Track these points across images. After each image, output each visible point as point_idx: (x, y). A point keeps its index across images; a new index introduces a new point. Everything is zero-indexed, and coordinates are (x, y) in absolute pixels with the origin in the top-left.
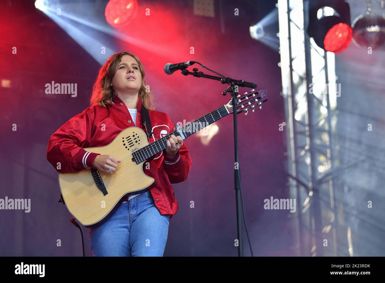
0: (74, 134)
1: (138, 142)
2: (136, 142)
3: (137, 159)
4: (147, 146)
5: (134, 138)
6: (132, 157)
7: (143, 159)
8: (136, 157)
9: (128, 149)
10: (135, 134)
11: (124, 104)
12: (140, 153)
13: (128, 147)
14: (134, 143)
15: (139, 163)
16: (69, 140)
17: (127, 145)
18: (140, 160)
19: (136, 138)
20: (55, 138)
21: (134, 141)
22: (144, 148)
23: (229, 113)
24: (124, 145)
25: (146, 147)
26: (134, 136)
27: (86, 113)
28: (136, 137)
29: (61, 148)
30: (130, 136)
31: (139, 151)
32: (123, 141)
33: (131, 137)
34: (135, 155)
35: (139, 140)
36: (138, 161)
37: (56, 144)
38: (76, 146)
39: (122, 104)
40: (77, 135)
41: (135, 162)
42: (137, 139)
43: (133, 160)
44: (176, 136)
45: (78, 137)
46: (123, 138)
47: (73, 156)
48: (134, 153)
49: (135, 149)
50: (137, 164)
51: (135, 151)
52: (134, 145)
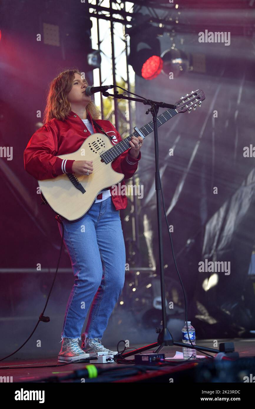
0: (46, 145)
1: (104, 145)
2: (102, 145)
3: (106, 160)
4: (113, 148)
5: (99, 142)
6: (100, 159)
7: (111, 159)
8: (105, 158)
9: (96, 153)
10: (99, 139)
11: (77, 116)
12: (107, 154)
13: (96, 151)
14: (100, 147)
15: (108, 163)
16: (44, 152)
17: (94, 149)
18: (109, 160)
19: (101, 143)
20: (29, 151)
21: (99, 145)
22: (110, 150)
23: (178, 112)
24: (92, 149)
25: (111, 149)
27: (50, 126)
28: (100, 141)
29: (40, 160)
30: (95, 142)
31: (106, 153)
32: (90, 146)
33: (96, 142)
34: (104, 157)
35: (104, 144)
36: (107, 161)
37: (34, 157)
38: (51, 155)
39: (76, 116)
40: (48, 146)
41: (104, 163)
42: (102, 143)
43: (102, 161)
45: (49, 147)
46: (89, 144)
47: (52, 165)
48: (102, 155)
49: (102, 152)
50: (107, 164)
51: (102, 153)
52: (100, 148)
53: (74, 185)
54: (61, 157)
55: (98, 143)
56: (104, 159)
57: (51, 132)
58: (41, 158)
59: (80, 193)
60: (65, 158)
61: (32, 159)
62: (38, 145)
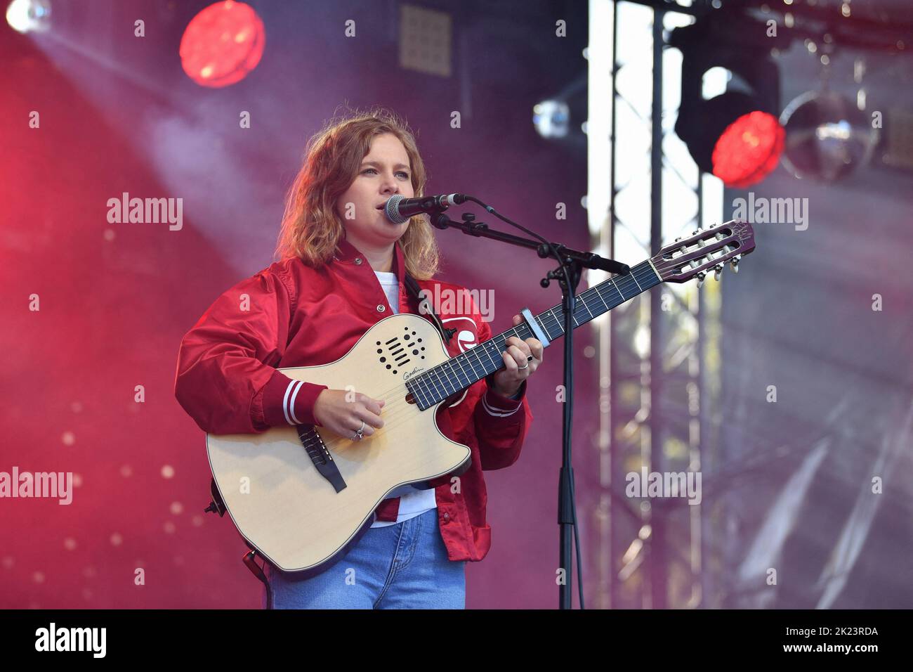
0: (248, 330)
1: (421, 353)
2: (415, 352)
3: (422, 397)
4: (447, 364)
5: (409, 342)
6: (406, 392)
7: (437, 396)
8: (419, 392)
9: (395, 372)
10: (409, 332)
11: (365, 261)
12: (428, 381)
13: (394, 366)
14: (410, 356)
15: (428, 407)
16: (239, 349)
17: (390, 360)
18: (430, 399)
19: (413, 344)
21: (409, 351)
22: (438, 368)
23: (661, 279)
24: (383, 360)
25: (443, 365)
26: (407, 337)
27: (274, 278)
28: (413, 339)
29: (223, 370)
30: (396, 339)
31: (424, 375)
32: (380, 351)
33: (401, 340)
34: (416, 387)
35: (423, 349)
36: (425, 402)
37: (205, 358)
38: (258, 363)
39: (360, 262)
40: (257, 334)
41: (414, 406)
42: (418, 346)
43: (410, 398)
44: (523, 338)
45: (258, 339)
46: (379, 343)
47: (256, 391)
48: (413, 381)
49: (414, 372)
50: (422, 410)
51: (413, 376)
52: (409, 360)
53: (313, 461)
54: (287, 372)
55: (405, 344)
56: (416, 394)
57: (274, 294)
58: (227, 364)
59: (327, 487)
60: (299, 376)
61: (200, 363)
62: (228, 326)
